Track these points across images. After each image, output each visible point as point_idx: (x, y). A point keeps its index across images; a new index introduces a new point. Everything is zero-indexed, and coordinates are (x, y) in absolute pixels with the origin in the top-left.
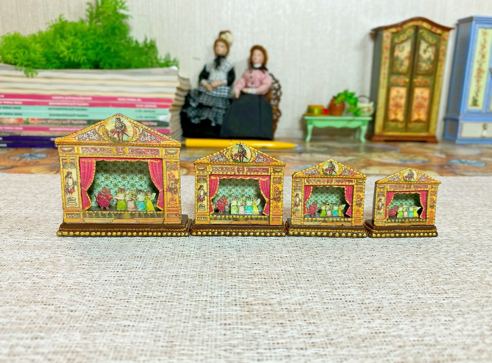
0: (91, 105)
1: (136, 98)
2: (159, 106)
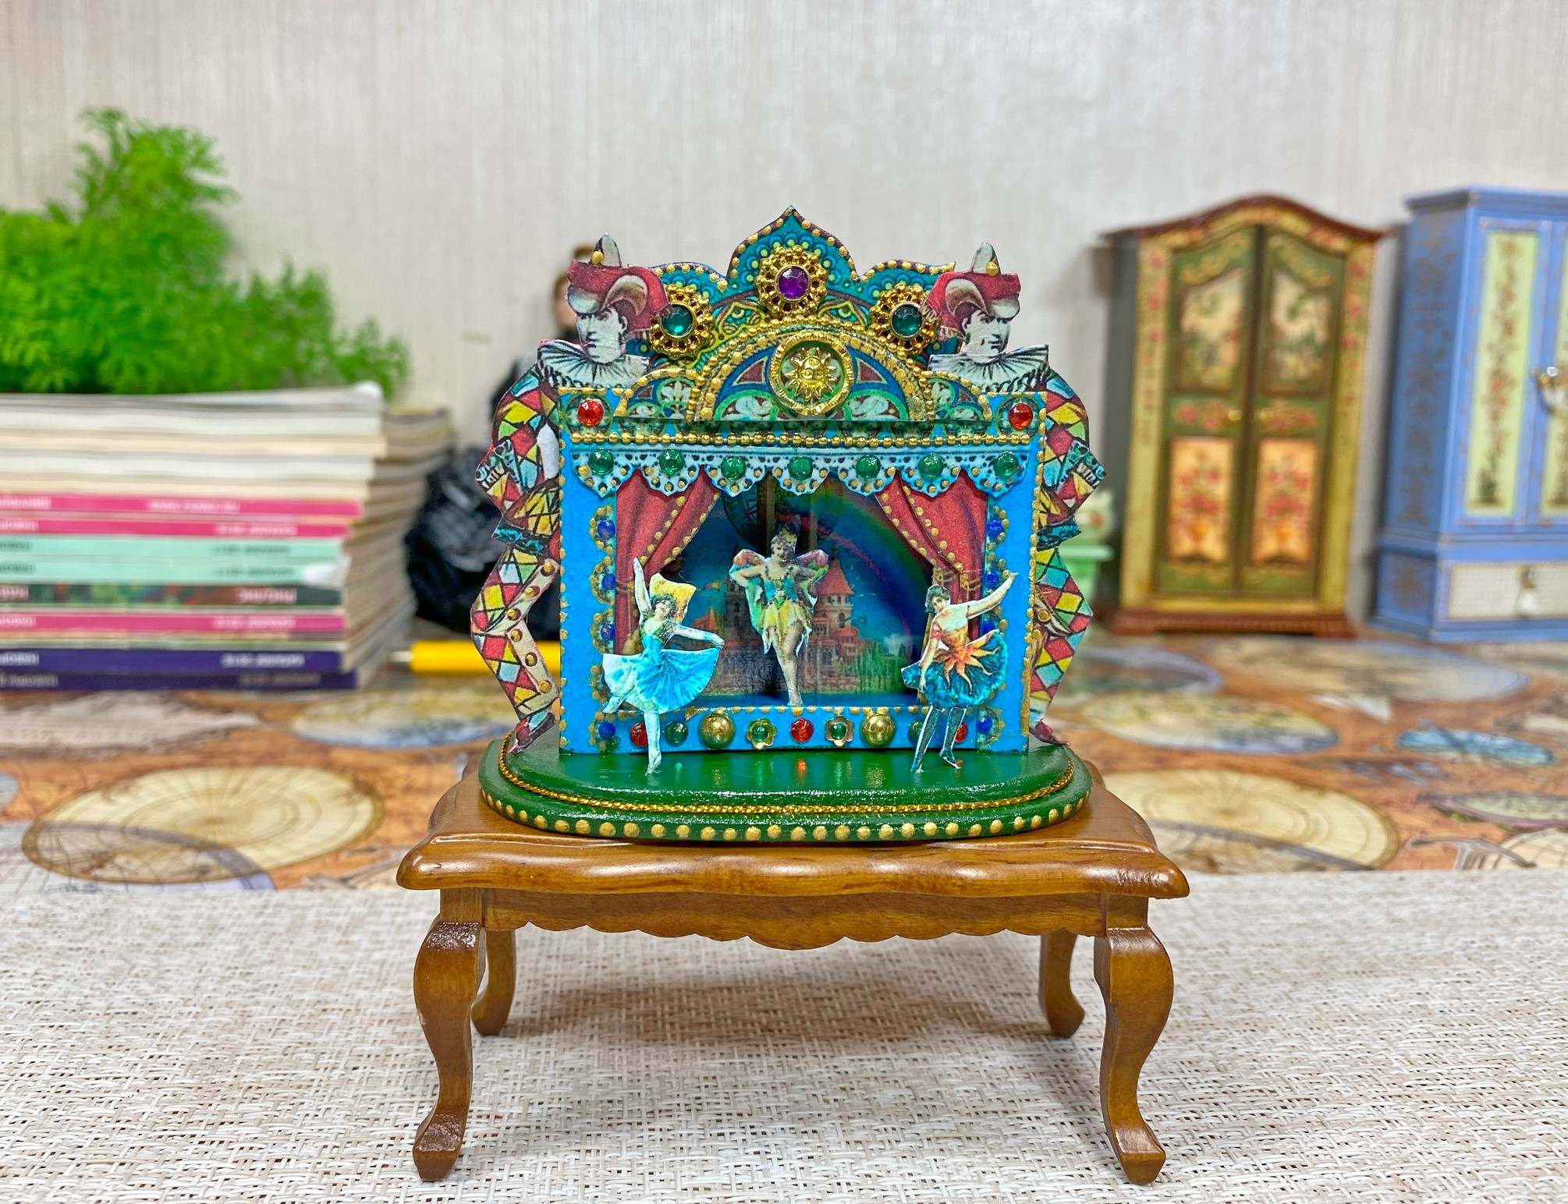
0: (46, 528)
1: (220, 501)
2: (304, 531)
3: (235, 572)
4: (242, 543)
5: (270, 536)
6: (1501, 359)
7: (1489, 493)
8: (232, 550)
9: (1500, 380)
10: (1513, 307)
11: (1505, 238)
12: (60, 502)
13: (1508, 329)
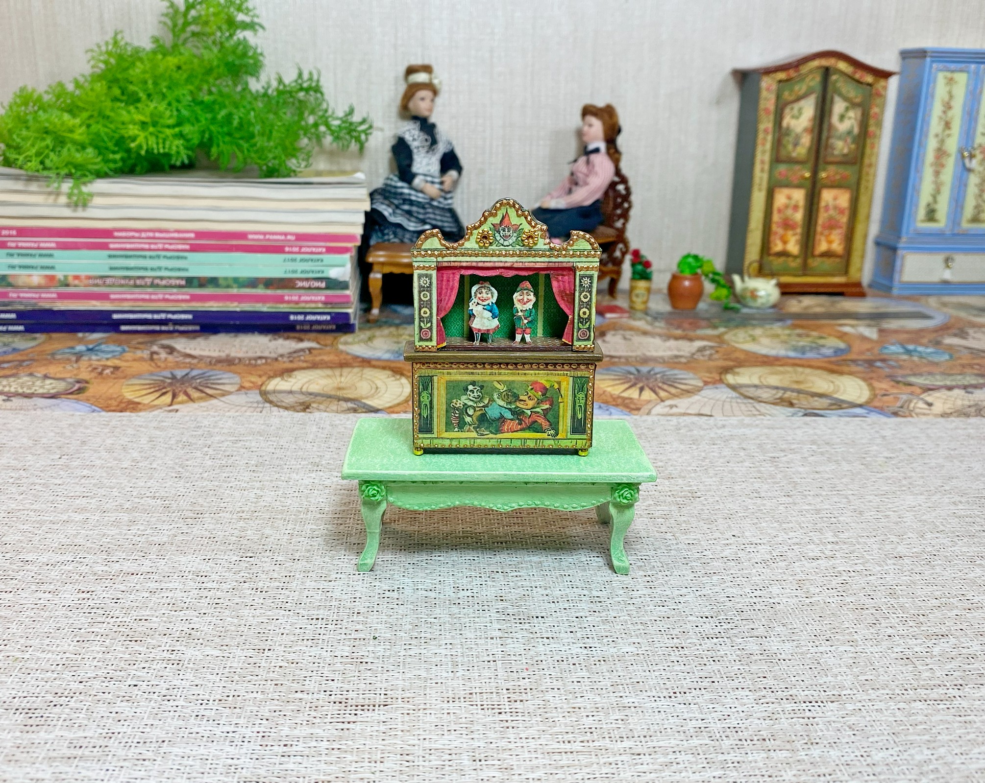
0: (194, 249)
1: (286, 234)
2: (330, 250)
3: (295, 272)
4: (299, 257)
5: (312, 253)
6: (942, 142)
7: (931, 215)
8: (294, 260)
9: (941, 153)
10: (950, 113)
11: (949, 75)
12: (200, 235)
13: (948, 125)
